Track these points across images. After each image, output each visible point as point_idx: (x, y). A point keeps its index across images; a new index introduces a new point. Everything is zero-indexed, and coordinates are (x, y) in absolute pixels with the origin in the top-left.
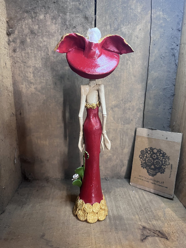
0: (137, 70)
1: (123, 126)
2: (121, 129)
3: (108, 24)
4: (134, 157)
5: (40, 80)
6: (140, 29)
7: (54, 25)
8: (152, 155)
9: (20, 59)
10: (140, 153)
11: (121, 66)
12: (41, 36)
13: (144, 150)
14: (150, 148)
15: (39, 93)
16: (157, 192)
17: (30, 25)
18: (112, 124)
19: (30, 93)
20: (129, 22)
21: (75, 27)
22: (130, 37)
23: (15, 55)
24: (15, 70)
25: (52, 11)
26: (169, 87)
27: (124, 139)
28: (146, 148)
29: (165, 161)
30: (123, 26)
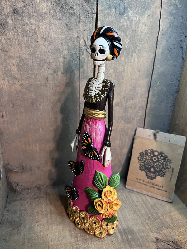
0: (142, 63)
1: (123, 126)
2: (121, 129)
3: (113, 6)
4: (132, 159)
5: (27, 74)
6: (149, 15)
8: (152, 158)
10: (139, 155)
11: (125, 60)
12: (27, 17)
13: (144, 152)
14: (151, 150)
15: (26, 91)
19: (15, 91)
27: (124, 139)
28: (146, 150)
29: (166, 164)
30: (130, 10)
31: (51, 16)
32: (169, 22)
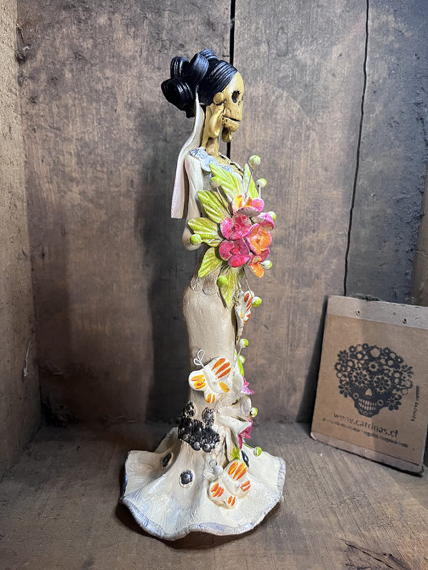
0: (332, 153)
1: (294, 291)
2: (291, 298)
3: (264, 40)
4: (321, 368)
5: (93, 172)
6: (341, 55)
7: (132, 40)
8: (367, 364)
9: (46, 120)
10: (338, 358)
11: (294, 145)
12: (98, 66)
13: (348, 351)
14: (363, 346)
15: (91, 205)
16: (381, 458)
17: (74, 38)
18: (268, 285)
19: (69, 205)
20: (315, 36)
21: (182, 46)
22: (316, 72)
23: (34, 112)
24: (34, 147)
25: (128, 6)
26: (409, 196)
27: (297, 323)
28: (353, 347)
29: (399, 378)
30: (299, 47)
31: (142, 63)
32: (386, 66)
